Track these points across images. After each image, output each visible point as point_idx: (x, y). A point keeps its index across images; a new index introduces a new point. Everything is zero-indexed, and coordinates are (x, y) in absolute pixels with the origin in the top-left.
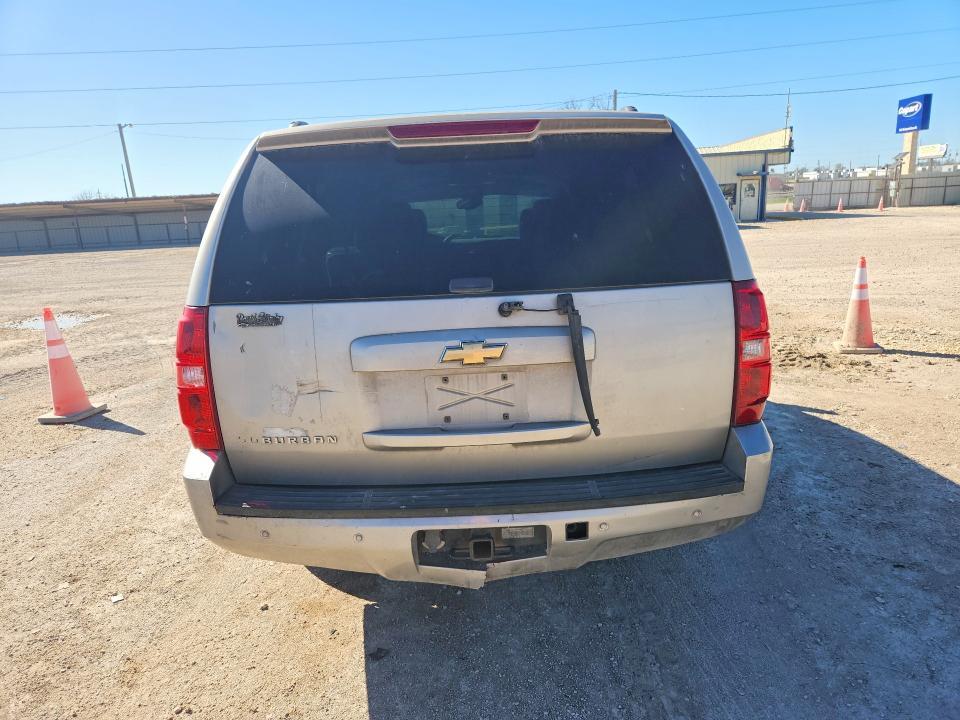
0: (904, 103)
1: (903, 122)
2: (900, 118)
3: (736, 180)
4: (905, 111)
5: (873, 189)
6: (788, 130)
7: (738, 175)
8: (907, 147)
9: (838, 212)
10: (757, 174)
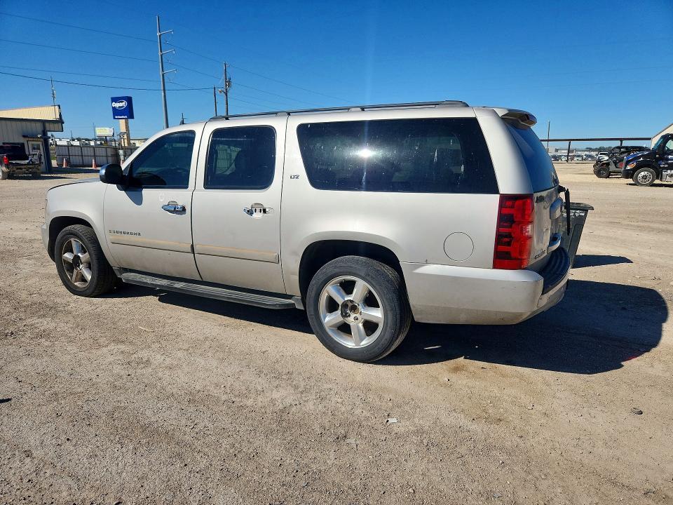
0: (115, 100)
1: (117, 113)
2: (114, 108)
3: (22, 140)
4: (117, 105)
5: (109, 154)
6: (57, 107)
7: (24, 136)
8: (123, 129)
9: (93, 168)
10: (41, 137)
